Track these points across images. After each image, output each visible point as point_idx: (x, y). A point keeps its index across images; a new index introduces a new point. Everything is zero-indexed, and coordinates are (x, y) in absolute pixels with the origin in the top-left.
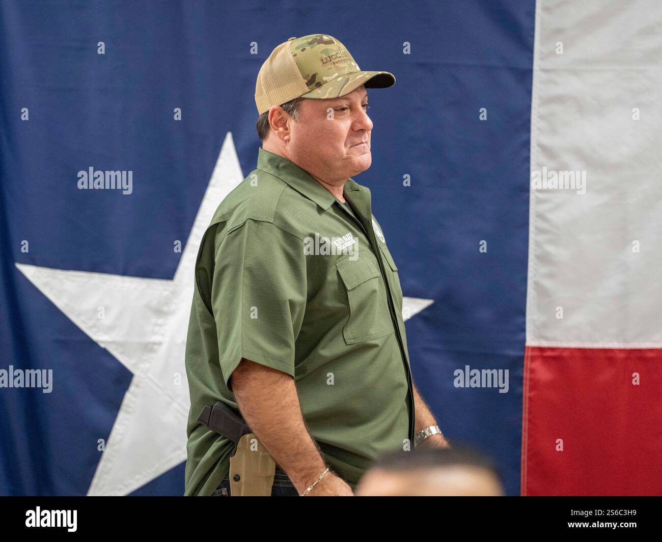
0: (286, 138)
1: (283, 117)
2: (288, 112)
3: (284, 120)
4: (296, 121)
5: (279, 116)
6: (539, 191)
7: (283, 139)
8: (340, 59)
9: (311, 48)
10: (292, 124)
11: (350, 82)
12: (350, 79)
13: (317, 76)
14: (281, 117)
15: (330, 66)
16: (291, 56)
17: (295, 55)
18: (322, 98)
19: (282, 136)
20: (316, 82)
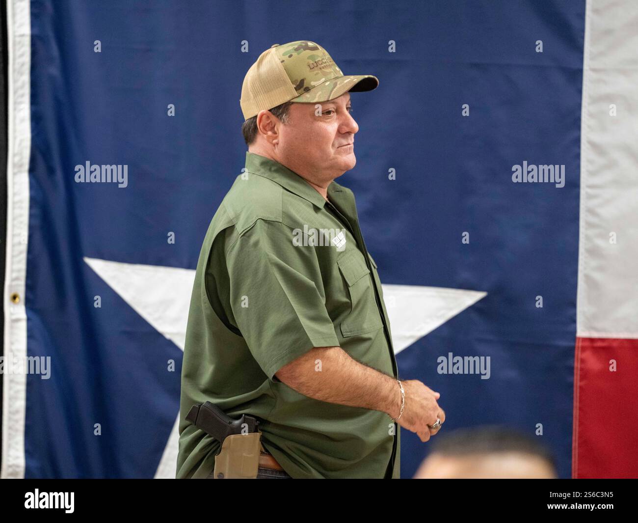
0: (275, 141)
1: (271, 122)
2: (277, 117)
3: (272, 124)
4: (285, 125)
5: (268, 120)
6: (590, 187)
7: (271, 143)
8: (325, 65)
9: (298, 54)
10: (281, 128)
11: (338, 86)
12: (338, 83)
13: (305, 82)
14: (269, 121)
15: (317, 72)
16: (279, 62)
17: (283, 61)
18: (311, 102)
19: (271, 140)
20: (305, 87)
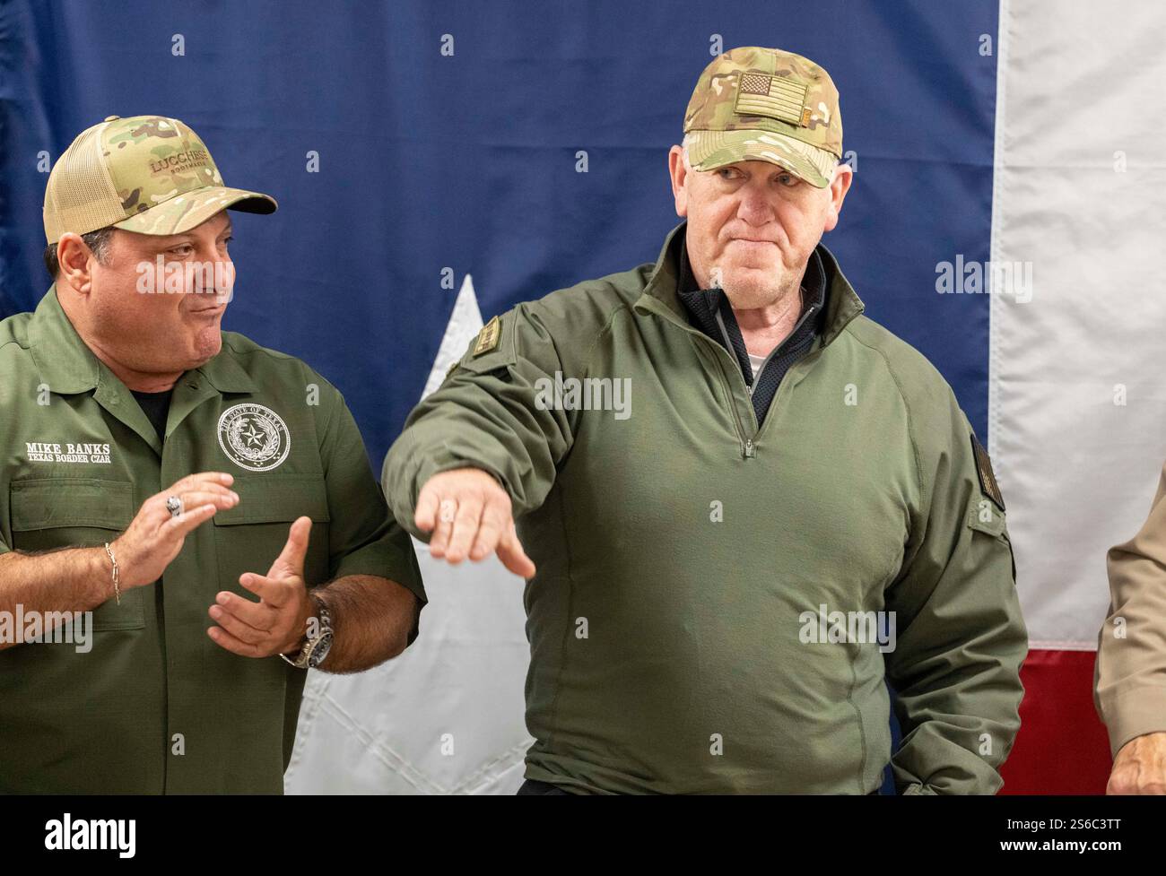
0: (85, 287)
1: (81, 254)
2: (90, 247)
3: (82, 258)
4: (101, 263)
5: (76, 251)
7: (78, 290)
8: (183, 164)
9: (136, 142)
10: (94, 266)
11: (193, 210)
12: (196, 202)
13: (141, 194)
14: (79, 252)
16: (100, 154)
17: (107, 154)
18: (145, 232)
19: (78, 285)
